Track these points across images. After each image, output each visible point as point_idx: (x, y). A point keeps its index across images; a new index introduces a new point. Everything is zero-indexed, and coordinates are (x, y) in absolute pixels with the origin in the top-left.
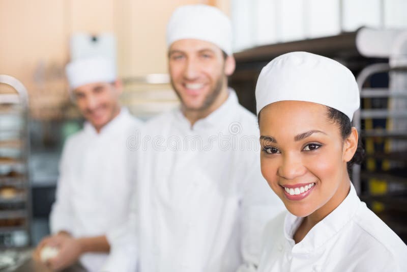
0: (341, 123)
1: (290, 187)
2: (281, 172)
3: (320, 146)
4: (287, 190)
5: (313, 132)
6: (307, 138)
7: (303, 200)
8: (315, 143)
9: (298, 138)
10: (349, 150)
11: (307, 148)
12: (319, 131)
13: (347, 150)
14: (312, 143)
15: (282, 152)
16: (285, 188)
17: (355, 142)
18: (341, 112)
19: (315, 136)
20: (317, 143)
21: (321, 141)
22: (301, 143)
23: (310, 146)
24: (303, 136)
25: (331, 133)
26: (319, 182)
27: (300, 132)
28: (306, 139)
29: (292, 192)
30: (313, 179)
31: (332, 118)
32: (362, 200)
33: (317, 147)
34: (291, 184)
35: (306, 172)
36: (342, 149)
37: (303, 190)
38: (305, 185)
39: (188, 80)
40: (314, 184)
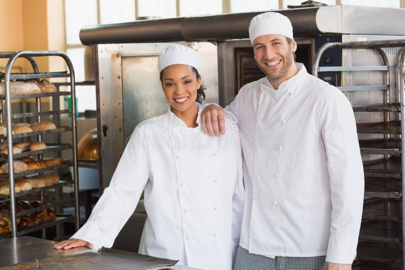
1: (179, 99)
2: (176, 93)
3: (190, 82)
4: (177, 100)
5: (188, 76)
8: (188, 81)
9: (183, 78)
12: (190, 76)
15: (176, 85)
22: (183, 80)
23: (186, 82)
24: (185, 77)
27: (183, 76)
28: (185, 79)
29: (180, 101)
30: (188, 95)
34: (179, 97)
35: (186, 92)
37: (184, 100)
38: (184, 98)
39: (268, 60)
40: (188, 97)
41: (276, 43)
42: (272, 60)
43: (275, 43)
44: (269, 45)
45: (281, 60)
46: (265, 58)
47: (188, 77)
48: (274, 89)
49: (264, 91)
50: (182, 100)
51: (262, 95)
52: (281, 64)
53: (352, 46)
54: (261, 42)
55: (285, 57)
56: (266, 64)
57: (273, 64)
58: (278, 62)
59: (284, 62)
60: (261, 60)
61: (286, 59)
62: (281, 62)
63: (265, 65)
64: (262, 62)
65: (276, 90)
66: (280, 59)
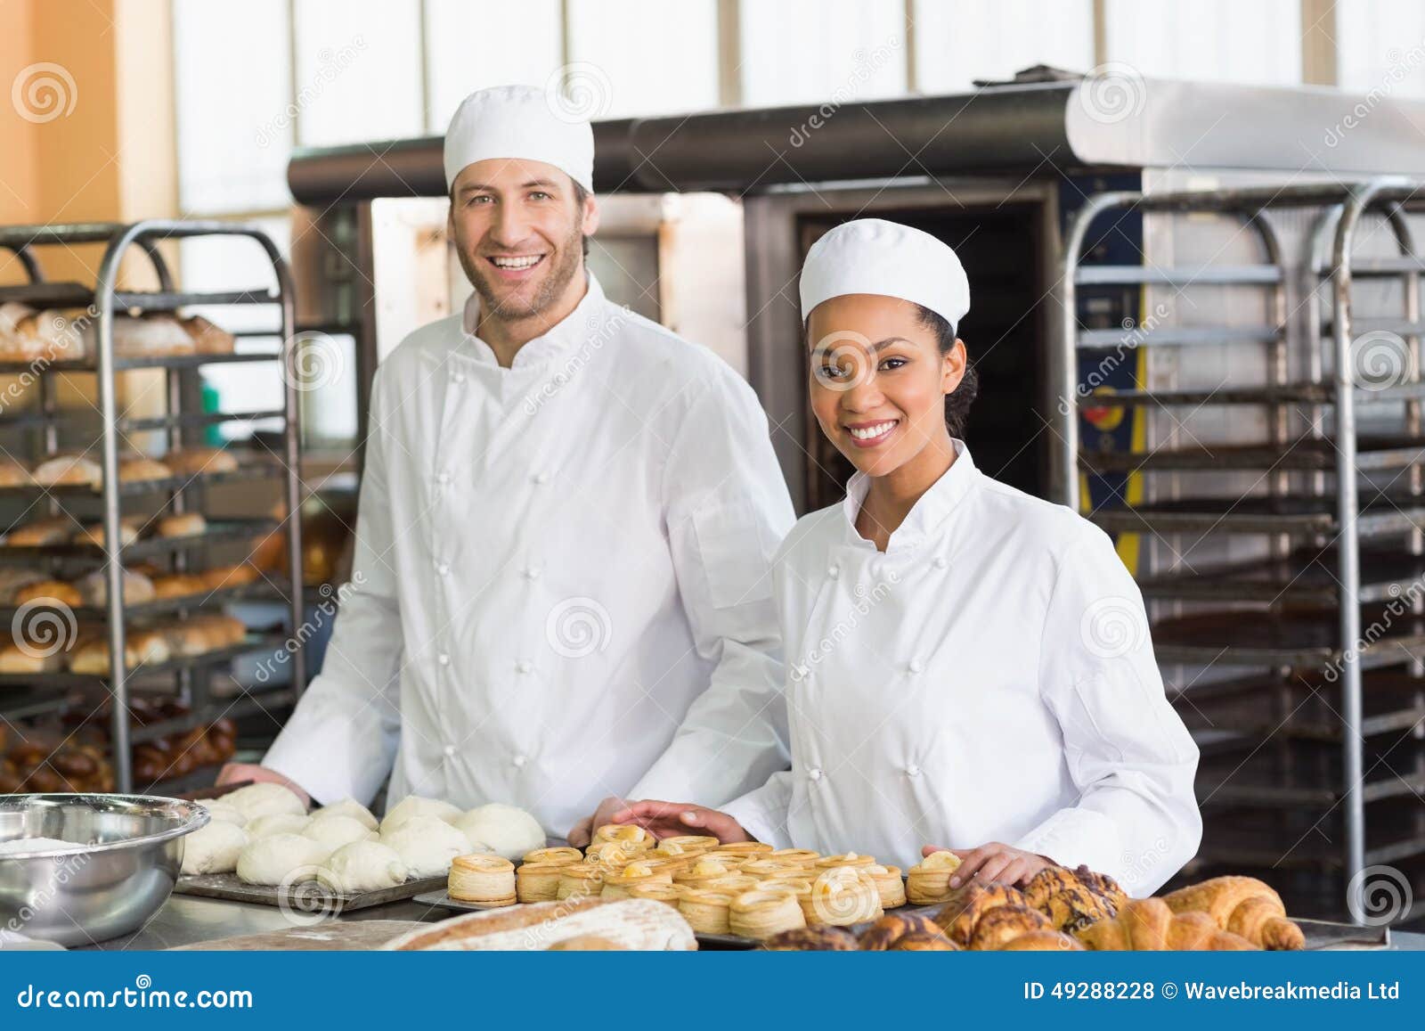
0: (938, 331)
1: (860, 426)
2: (845, 404)
3: (904, 362)
4: (856, 432)
5: (894, 340)
6: (884, 350)
7: (880, 447)
8: (898, 358)
10: (953, 376)
11: (886, 367)
12: (903, 340)
13: (947, 375)
14: (893, 358)
16: (852, 431)
17: (962, 363)
18: (936, 314)
19: (898, 347)
20: (901, 358)
21: (909, 355)
23: (890, 361)
24: (879, 346)
25: (921, 344)
26: (905, 419)
28: (885, 352)
29: (863, 435)
30: (895, 414)
31: (923, 321)
32: (977, 466)
33: (900, 364)
34: (860, 420)
35: (885, 403)
36: (940, 371)
37: (879, 430)
38: (882, 423)
39: (502, 247)
40: (897, 421)
41: (537, 195)
42: (513, 250)
43: (535, 192)
44: (513, 199)
45: (543, 256)
46: (493, 237)
47: (896, 345)
48: (501, 364)
49: (460, 377)
50: (871, 433)
51: (453, 391)
52: (542, 272)
53: (1176, 205)
54: (488, 182)
55: (560, 247)
56: (492, 260)
57: (518, 262)
58: (535, 259)
59: (552, 264)
60: (479, 245)
61: (560, 257)
62: (545, 260)
63: (487, 263)
64: (479, 251)
65: (504, 371)
66: (542, 251)
